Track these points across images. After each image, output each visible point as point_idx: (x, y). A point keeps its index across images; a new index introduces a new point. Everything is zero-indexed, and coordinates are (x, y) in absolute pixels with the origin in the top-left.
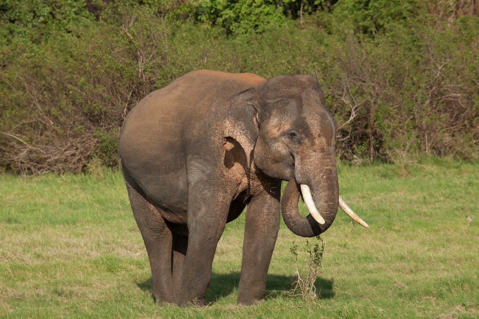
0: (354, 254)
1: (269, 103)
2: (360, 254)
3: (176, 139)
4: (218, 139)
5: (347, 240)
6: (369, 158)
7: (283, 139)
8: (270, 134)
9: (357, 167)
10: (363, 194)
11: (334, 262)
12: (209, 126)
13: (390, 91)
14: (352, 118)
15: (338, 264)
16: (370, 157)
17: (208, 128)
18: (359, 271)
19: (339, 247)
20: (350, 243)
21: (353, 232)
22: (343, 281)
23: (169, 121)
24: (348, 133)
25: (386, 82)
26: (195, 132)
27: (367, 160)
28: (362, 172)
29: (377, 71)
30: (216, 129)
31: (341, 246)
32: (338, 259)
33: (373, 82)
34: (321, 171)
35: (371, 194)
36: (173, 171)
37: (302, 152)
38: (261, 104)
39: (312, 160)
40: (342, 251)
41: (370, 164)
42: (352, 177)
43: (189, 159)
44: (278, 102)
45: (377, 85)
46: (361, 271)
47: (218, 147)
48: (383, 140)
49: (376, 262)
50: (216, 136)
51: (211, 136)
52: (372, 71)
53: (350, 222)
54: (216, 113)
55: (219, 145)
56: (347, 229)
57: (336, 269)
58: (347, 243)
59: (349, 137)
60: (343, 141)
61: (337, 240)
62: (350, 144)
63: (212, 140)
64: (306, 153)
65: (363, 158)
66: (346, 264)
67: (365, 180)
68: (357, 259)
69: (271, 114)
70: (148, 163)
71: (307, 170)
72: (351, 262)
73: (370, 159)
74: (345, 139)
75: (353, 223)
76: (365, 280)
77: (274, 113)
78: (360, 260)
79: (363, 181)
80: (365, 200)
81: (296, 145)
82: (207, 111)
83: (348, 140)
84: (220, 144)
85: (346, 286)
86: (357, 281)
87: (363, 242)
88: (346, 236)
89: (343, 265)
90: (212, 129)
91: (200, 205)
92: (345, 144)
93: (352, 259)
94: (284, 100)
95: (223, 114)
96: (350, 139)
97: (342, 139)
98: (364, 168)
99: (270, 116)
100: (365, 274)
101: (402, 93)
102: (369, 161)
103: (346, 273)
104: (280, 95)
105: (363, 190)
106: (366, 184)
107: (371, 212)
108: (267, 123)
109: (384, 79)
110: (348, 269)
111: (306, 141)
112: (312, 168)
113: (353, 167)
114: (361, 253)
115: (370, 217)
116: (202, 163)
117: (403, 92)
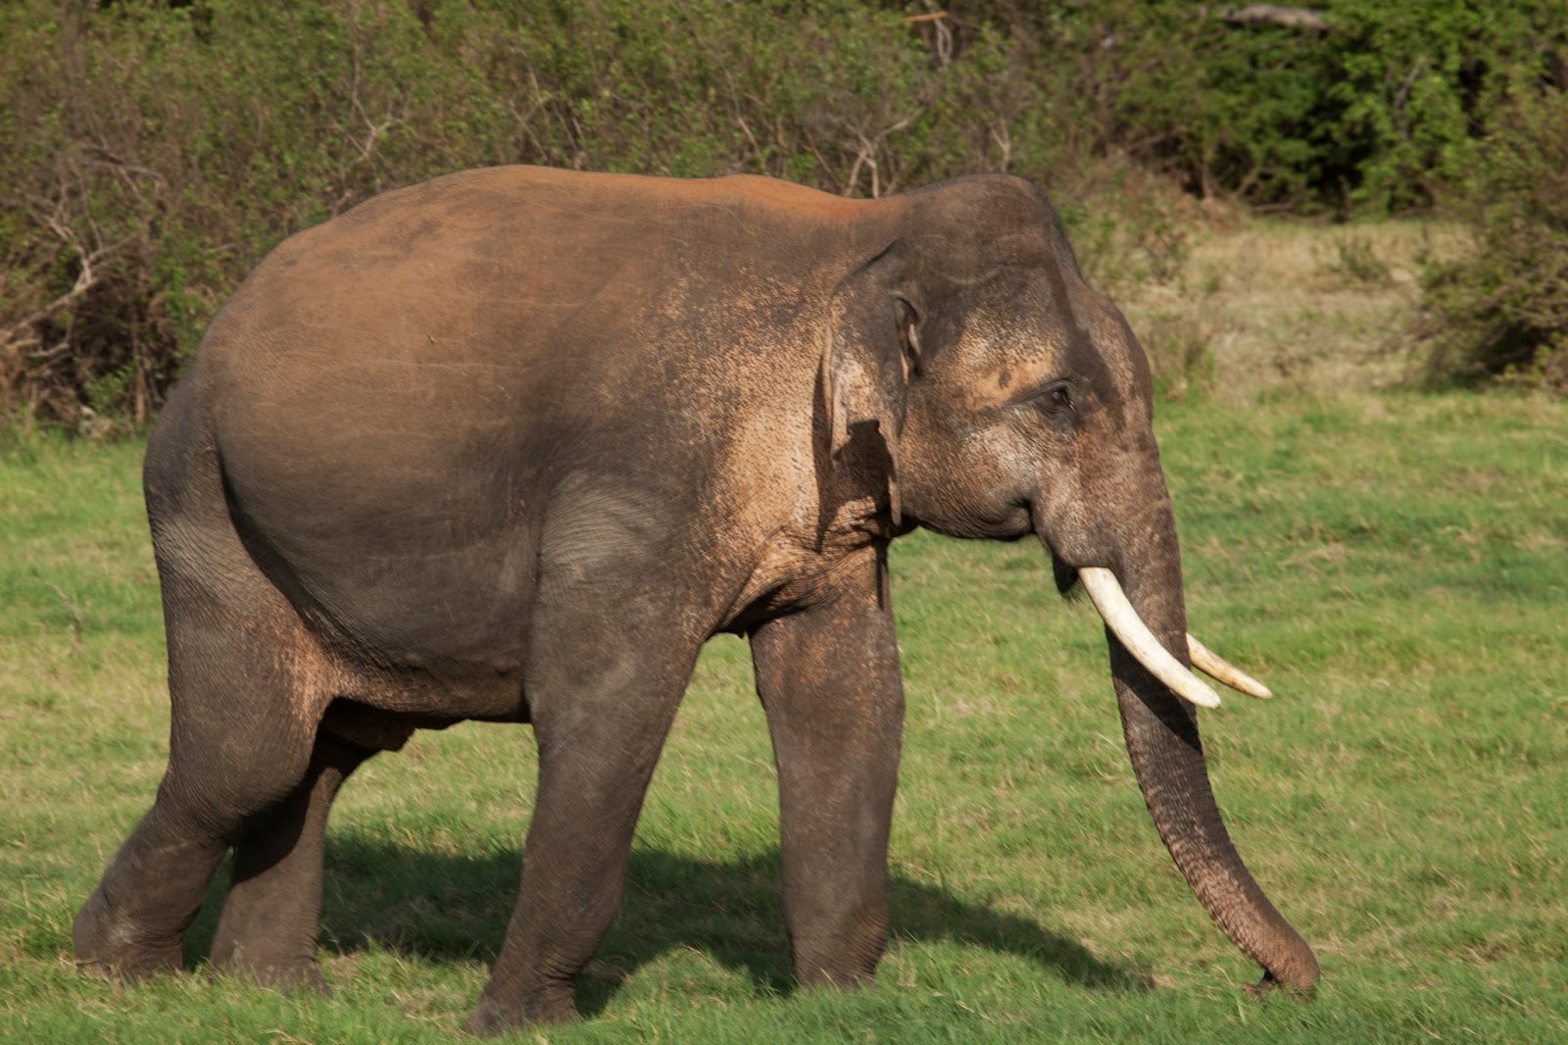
0: (80, 731)
1: (959, 288)
2: (99, 732)
3: (502, 422)
4: (712, 417)
5: (56, 687)
6: (128, 416)
7: (1017, 412)
8: (970, 400)
9: (92, 445)
10: (111, 534)
11: (11, 756)
12: (671, 371)
13: (203, 196)
14: (79, 288)
15: (24, 763)
16: (134, 412)
17: (664, 379)
18: (96, 787)
19: (30, 709)
20: (65, 692)
21: (77, 660)
22: (43, 819)
23: (461, 359)
24: (62, 333)
25: (190, 165)
26: (606, 394)
27: (124, 421)
28: (107, 461)
29: (159, 128)
30: (701, 382)
31: (34, 703)
32: (25, 747)
33: (147, 163)
34: (1147, 519)
35: (137, 536)
36: (483, 535)
37: (1086, 454)
38: (927, 292)
39: (1118, 479)
40: (38, 720)
41: (133, 436)
42: (74, 477)
43: (571, 487)
44: (988, 283)
45: (159, 175)
46: (100, 787)
47: (710, 448)
48: (178, 355)
49: (151, 758)
50: (701, 408)
51: (679, 406)
52: (145, 127)
53: (65, 625)
54: (697, 327)
55: (713, 438)
56: (54, 648)
57: (18, 780)
58: (57, 695)
59: (64, 345)
60: (45, 360)
61: (21, 686)
62: (67, 371)
63: (685, 420)
64: (1100, 456)
65: (110, 416)
66: (52, 765)
67: (118, 487)
68: (87, 747)
69: (961, 327)
70: (382, 512)
71: (1108, 518)
72: (70, 757)
73: (133, 421)
74: (52, 351)
75: (79, 630)
76: (114, 817)
77: (975, 321)
78: (97, 749)
79: (112, 493)
80: (116, 553)
81: (1064, 431)
82: (648, 317)
83: (63, 356)
84: (715, 433)
85: (52, 838)
86: (86, 818)
87: (111, 692)
88: (53, 672)
89: (42, 768)
90: (681, 384)
91: (610, 647)
92: (53, 367)
93: (72, 748)
94: (1010, 273)
95: (725, 330)
96: (70, 354)
97: (42, 353)
98: (112, 449)
99: (959, 334)
100: (113, 798)
101: (240, 203)
102: (131, 427)
103: (51, 793)
104: (997, 258)
105: (108, 522)
106: (121, 500)
107: (137, 595)
108: (953, 359)
109: (185, 155)
110: (56, 780)
111: (1101, 415)
112: (1120, 509)
113: (78, 444)
114: (102, 727)
115: (134, 610)
116: (635, 503)
117: (243, 198)
